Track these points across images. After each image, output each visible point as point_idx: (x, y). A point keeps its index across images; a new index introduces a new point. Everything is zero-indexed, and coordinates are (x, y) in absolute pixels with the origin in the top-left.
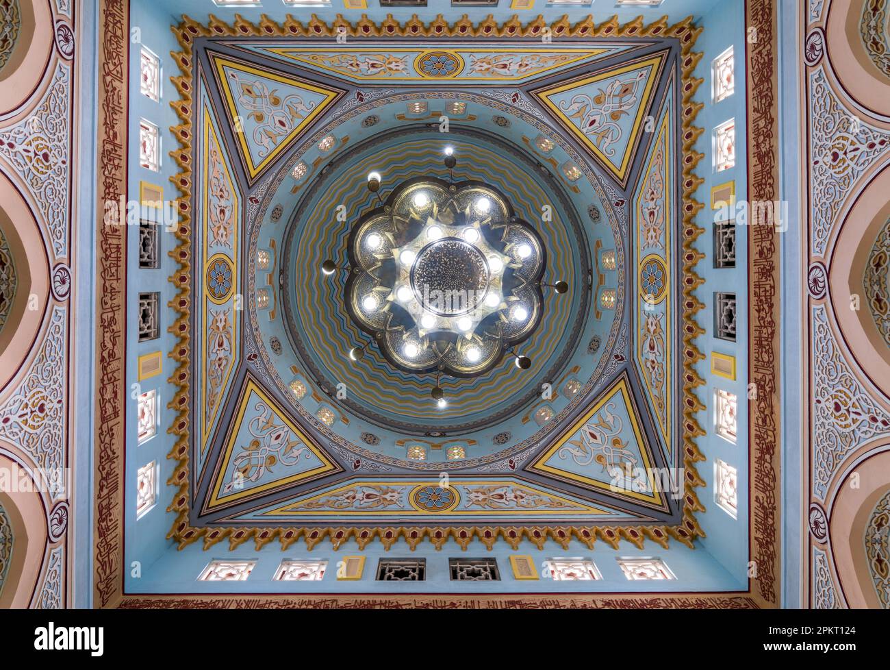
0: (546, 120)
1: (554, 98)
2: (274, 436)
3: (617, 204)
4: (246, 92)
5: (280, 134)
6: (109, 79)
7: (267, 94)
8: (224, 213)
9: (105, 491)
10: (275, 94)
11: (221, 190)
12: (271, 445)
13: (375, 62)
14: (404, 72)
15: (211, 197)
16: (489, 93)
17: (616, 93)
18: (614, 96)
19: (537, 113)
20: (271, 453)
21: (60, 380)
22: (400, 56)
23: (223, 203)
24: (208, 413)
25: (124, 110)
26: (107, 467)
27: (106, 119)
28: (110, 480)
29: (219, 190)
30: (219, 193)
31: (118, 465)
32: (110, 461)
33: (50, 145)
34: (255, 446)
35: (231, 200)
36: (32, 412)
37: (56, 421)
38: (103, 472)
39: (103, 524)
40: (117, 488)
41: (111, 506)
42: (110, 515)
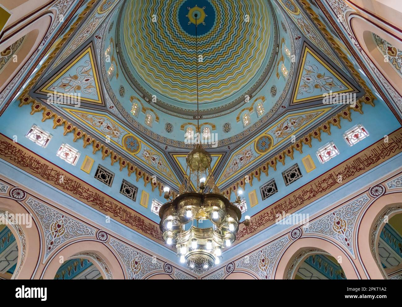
0: (105, 91)
1: (96, 98)
2: (309, 81)
3: (100, 38)
8: (241, 158)
9: (362, 166)
11: (235, 165)
12: (313, 80)
13: (152, 161)
14: (145, 149)
15: (240, 168)
16: (120, 116)
17: (69, 87)
18: (71, 86)
19: (107, 96)
20: (317, 78)
21: (326, 218)
22: (143, 158)
23: (238, 161)
26: (352, 170)
27: (241, 237)
28: (357, 165)
29: (235, 166)
30: (236, 165)
31: (350, 163)
32: (349, 169)
33: (260, 260)
34: (318, 86)
35: (235, 157)
36: (341, 228)
37: (341, 213)
38: (354, 172)
39: (374, 159)
40: (359, 158)
41: (367, 158)
42: (370, 157)
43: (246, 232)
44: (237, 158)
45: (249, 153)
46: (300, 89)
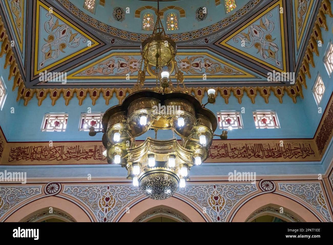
2: (254, 34)
4: (49, 56)
5: (71, 33)
6: (64, 157)
7: (48, 44)
8: (123, 64)
9: (261, 154)
10: (47, 39)
11: (109, 66)
12: (260, 37)
15: (114, 74)
20: (264, 38)
21: (205, 187)
23: (116, 65)
24: (234, 74)
25: (78, 144)
26: (250, 152)
27: (84, 158)
28: (257, 150)
29: (109, 68)
30: (111, 68)
31: (251, 144)
32: (247, 150)
33: (102, 197)
34: (258, 46)
35: (114, 58)
36: (217, 204)
37: (223, 189)
38: (252, 155)
39: (276, 154)
40: (261, 145)
41: (269, 149)
42: (273, 149)
43: (92, 155)
44: (116, 60)
45: (136, 64)
46: (239, 34)
